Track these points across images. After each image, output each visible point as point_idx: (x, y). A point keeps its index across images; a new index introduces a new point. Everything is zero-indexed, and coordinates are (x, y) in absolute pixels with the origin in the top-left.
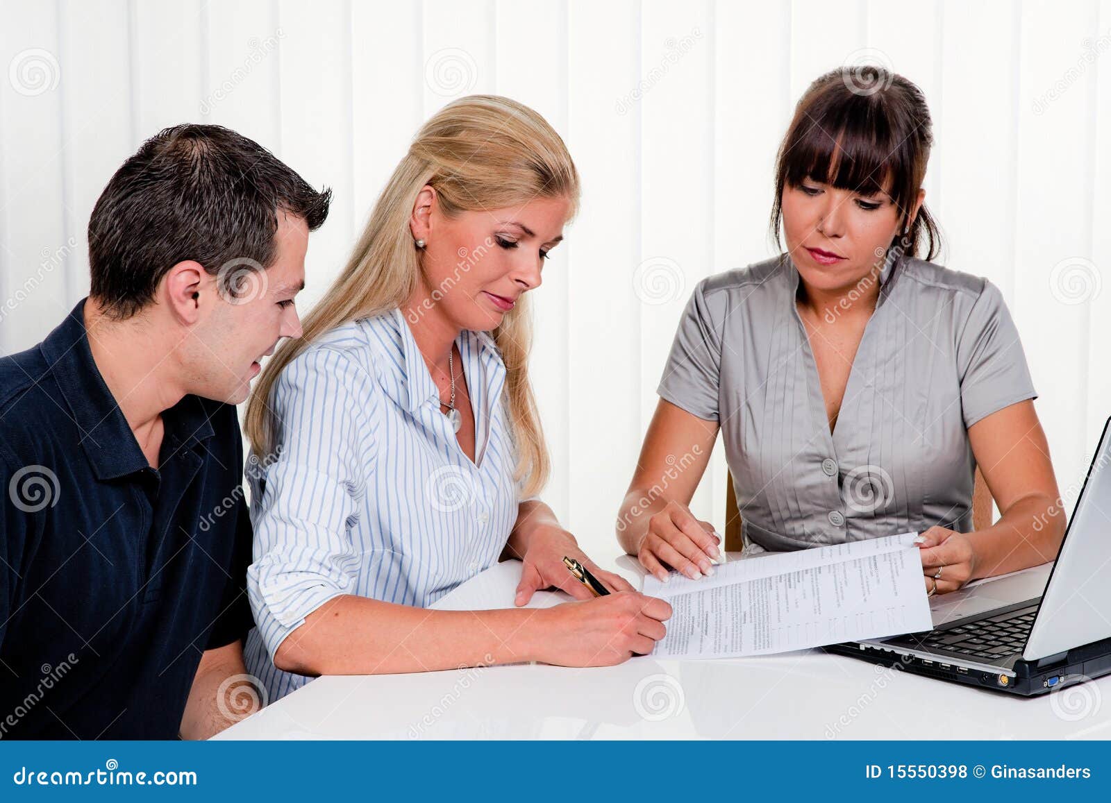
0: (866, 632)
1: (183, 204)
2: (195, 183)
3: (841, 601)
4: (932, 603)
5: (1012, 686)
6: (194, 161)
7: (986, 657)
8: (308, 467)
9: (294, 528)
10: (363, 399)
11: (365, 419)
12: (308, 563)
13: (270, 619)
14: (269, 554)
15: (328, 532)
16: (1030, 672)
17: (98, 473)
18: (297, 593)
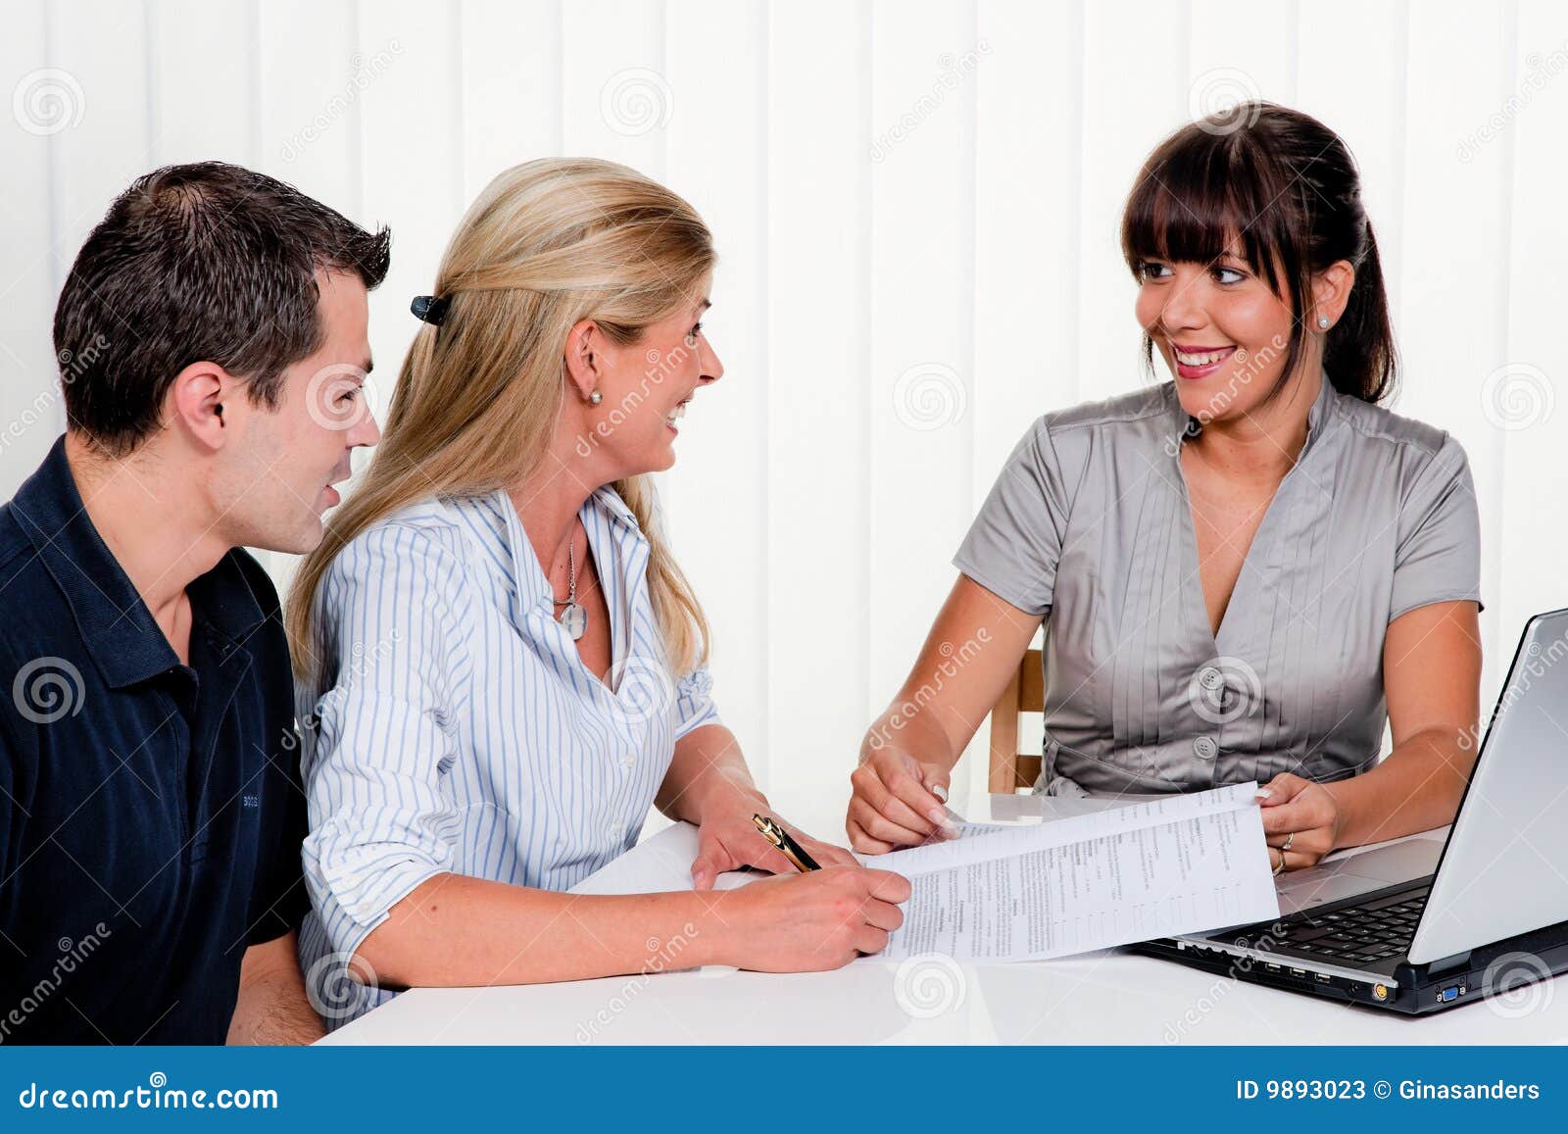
0: (1184, 925)
1: (179, 282)
2: (191, 251)
3: (1150, 880)
4: (1279, 883)
5: (1392, 1000)
6: (186, 218)
7: (1355, 960)
8: (378, 692)
9: (366, 782)
10: (451, 592)
11: (454, 623)
12: (389, 828)
13: (338, 916)
14: (331, 820)
15: (413, 781)
16: (1418, 981)
17: (107, 678)
18: (376, 875)
